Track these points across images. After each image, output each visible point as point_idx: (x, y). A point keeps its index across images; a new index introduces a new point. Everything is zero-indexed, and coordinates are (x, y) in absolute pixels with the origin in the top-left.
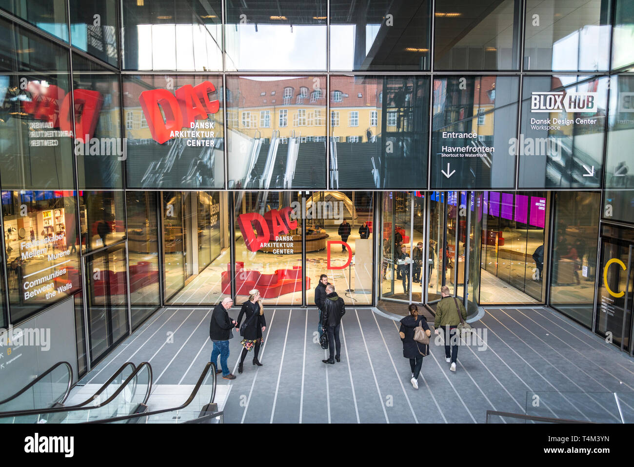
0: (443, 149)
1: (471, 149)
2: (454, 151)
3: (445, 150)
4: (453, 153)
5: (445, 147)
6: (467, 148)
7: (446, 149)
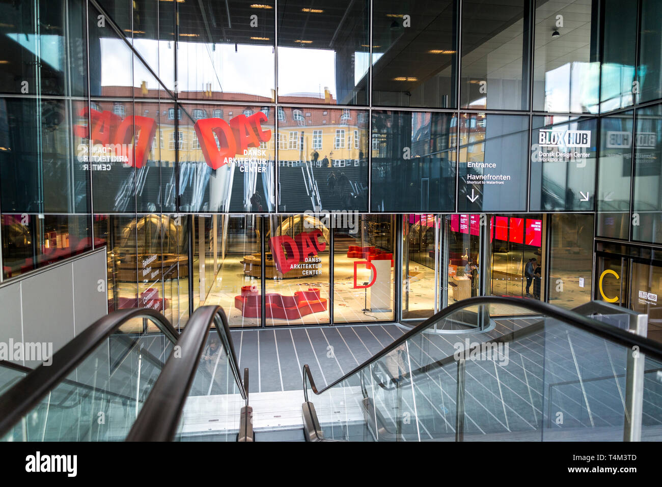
0: (468, 177)
1: (492, 177)
2: (477, 179)
3: (469, 178)
4: (476, 180)
5: (470, 175)
6: (488, 176)
7: (471, 177)
